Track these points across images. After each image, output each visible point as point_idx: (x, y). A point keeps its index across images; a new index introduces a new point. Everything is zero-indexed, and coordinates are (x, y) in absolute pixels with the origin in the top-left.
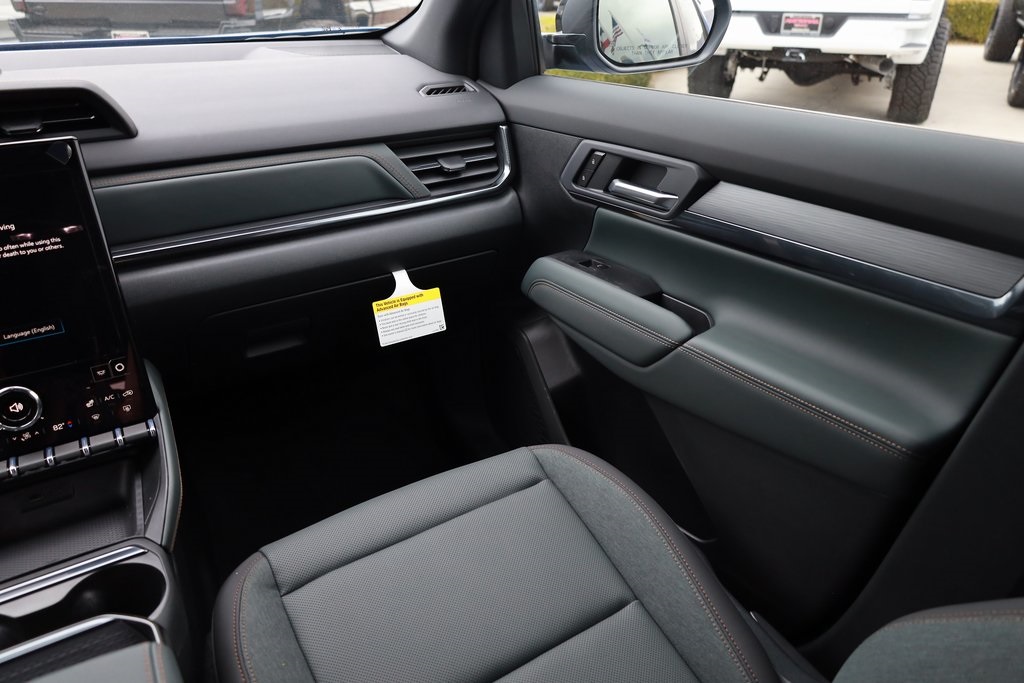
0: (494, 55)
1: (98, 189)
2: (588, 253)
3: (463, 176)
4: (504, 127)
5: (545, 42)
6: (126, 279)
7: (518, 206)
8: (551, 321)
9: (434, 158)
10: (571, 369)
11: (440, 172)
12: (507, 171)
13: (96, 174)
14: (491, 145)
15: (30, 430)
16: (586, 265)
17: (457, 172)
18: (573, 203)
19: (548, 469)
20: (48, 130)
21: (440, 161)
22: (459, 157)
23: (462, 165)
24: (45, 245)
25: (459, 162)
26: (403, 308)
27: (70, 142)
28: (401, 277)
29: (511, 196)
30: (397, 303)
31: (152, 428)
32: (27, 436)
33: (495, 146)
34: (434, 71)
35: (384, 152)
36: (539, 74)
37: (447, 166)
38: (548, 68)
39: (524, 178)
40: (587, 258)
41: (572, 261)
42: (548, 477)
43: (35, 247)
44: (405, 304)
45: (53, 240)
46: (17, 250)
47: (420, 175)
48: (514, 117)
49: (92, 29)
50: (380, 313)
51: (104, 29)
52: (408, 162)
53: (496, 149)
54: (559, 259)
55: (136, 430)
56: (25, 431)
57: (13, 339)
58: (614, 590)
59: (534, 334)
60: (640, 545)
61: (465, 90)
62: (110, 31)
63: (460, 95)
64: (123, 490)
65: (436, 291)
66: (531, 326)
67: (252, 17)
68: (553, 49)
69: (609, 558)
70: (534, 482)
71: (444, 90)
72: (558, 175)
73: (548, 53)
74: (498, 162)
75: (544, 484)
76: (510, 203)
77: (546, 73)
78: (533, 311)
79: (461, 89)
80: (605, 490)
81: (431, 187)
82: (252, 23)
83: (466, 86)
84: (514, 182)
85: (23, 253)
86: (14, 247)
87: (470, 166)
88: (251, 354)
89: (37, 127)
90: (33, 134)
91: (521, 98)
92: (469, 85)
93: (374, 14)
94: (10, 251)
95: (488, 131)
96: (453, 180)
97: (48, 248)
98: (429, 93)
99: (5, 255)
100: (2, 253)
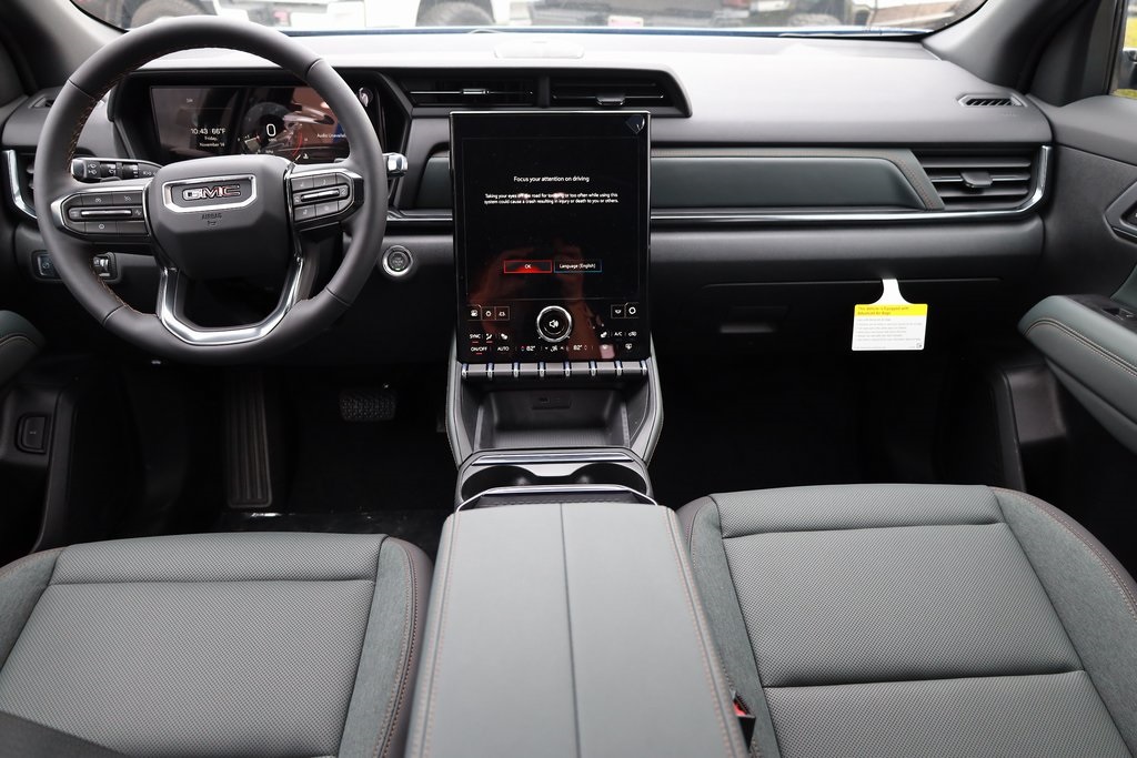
0: (1057, 67)
1: (656, 158)
2: (1116, 301)
3: (986, 194)
4: (1047, 148)
5: (1126, 60)
6: (656, 238)
7: (1041, 235)
8: (1046, 366)
9: (958, 171)
10: (1056, 426)
11: (961, 186)
12: (1038, 196)
13: (658, 145)
14: (1027, 165)
15: (558, 344)
16: (1112, 312)
17: (980, 189)
18: (1114, 241)
19: (1008, 513)
20: (628, 104)
21: (964, 175)
22: (986, 174)
23: (988, 183)
24: (606, 198)
25: (986, 179)
26: (885, 317)
27: (645, 115)
28: (891, 286)
29: (1035, 224)
30: (880, 311)
31: (644, 368)
32: (555, 348)
33: (1030, 167)
34: (979, 80)
35: (908, 159)
36: (1107, 94)
37: (971, 181)
38: (1120, 87)
39: (1057, 207)
40: (1114, 305)
41: (1096, 306)
42: (1005, 521)
43: (599, 198)
44: (888, 314)
45: (612, 195)
46: (586, 198)
47: (939, 186)
48: (1061, 138)
49: (593, 14)
50: (862, 317)
51: (604, 14)
52: (929, 171)
53: (1032, 170)
54: (1078, 301)
55: (631, 367)
56: (554, 344)
57: (565, 269)
58: (1059, 651)
59: (1017, 380)
60: (1106, 618)
61: (1010, 104)
62: (607, 17)
63: (1005, 108)
64: (606, 413)
65: (924, 307)
66: (1016, 370)
67: (747, 8)
68: (1133, 67)
69: (1061, 620)
70: (989, 521)
71: (987, 102)
72: (1103, 208)
73: (1125, 72)
74: (1029, 185)
75: (999, 527)
76: (1032, 231)
77: (1116, 93)
78: (1028, 353)
79: (1006, 101)
80: (1075, 551)
81: (947, 200)
82: (745, 14)
83: (1013, 99)
84: (1042, 210)
85: (589, 201)
86: (584, 196)
87: (996, 185)
88: (726, 330)
89: (620, 100)
90: (615, 106)
91: (1077, 119)
92: (1016, 99)
93: (876, 10)
94: (581, 198)
95: (1029, 150)
96: (973, 196)
97: (607, 201)
98: (969, 103)
99: (578, 201)
100: (575, 199)
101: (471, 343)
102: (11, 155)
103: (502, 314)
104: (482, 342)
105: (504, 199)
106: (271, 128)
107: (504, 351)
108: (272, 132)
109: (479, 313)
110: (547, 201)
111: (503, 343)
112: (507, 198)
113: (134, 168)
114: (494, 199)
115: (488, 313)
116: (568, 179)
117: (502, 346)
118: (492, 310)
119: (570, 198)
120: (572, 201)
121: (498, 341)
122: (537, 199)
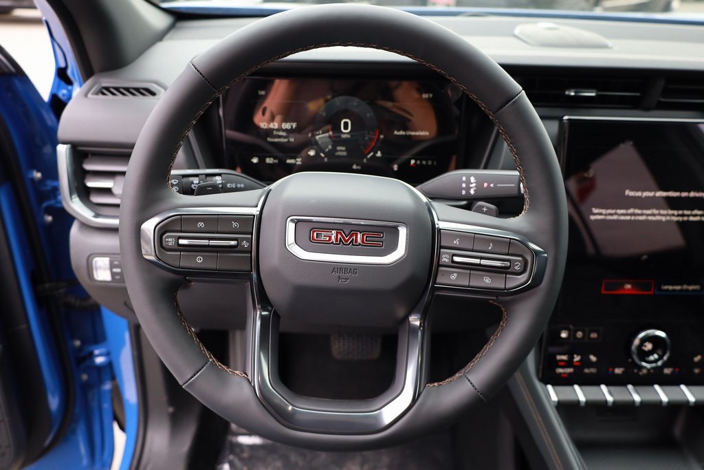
46: (701, 216)
86: (699, 213)
94: (696, 215)
99: (692, 218)
100: (688, 216)
101: (558, 364)
102: (63, 150)
103: (594, 335)
104: (569, 363)
105: (611, 214)
106: (346, 124)
107: (591, 374)
108: (346, 127)
109: (569, 335)
110: (658, 218)
111: (591, 364)
112: (616, 214)
113: (218, 180)
114: (601, 214)
115: (580, 334)
116: (684, 194)
117: (589, 367)
118: (583, 332)
119: (683, 215)
120: (685, 218)
121: (585, 363)
122: (647, 215)
